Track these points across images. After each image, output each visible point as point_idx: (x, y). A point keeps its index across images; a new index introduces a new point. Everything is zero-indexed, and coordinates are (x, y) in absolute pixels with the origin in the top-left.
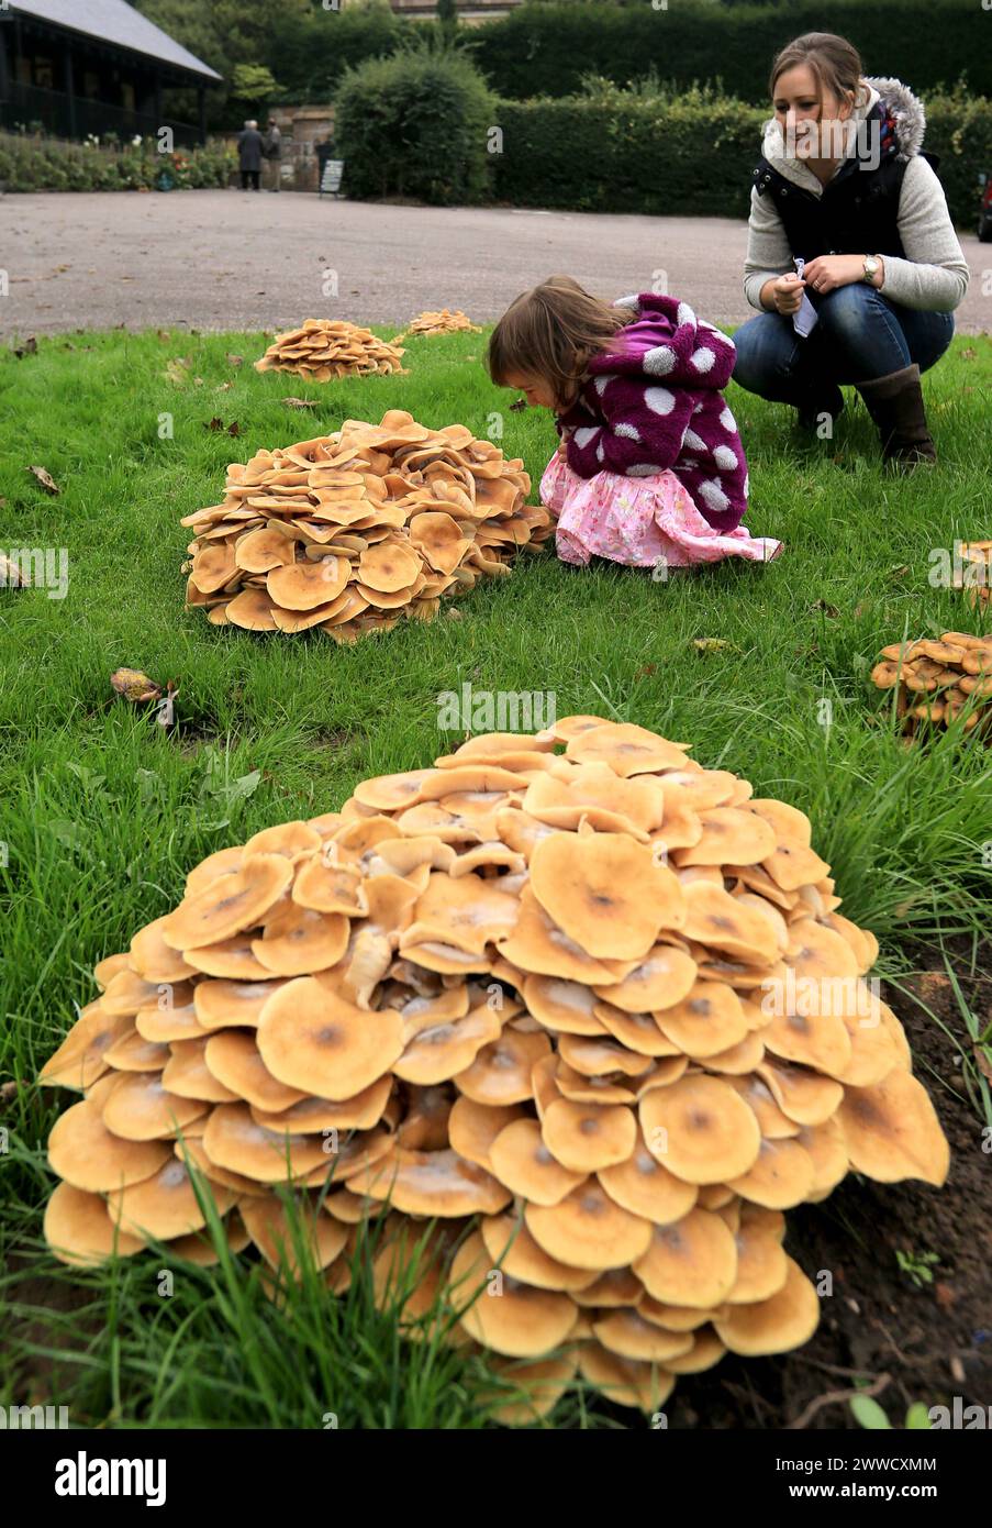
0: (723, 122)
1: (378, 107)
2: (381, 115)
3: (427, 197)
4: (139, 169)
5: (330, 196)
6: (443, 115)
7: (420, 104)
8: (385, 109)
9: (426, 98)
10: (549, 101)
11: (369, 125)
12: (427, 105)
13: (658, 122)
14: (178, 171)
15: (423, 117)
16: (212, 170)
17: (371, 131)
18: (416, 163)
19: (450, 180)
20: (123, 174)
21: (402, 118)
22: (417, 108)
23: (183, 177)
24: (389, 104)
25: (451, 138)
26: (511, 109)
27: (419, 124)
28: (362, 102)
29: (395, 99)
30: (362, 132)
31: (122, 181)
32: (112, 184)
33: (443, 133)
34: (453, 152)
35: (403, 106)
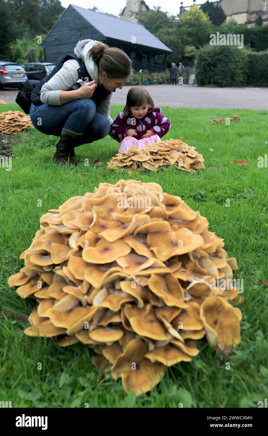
1: (205, 58)
2: (206, 60)
3: (219, 84)
4: (140, 79)
5: (191, 85)
6: (224, 59)
7: (218, 56)
8: (208, 58)
9: (219, 54)
11: (203, 63)
12: (220, 56)
14: (154, 79)
15: (219, 60)
16: (165, 79)
17: (204, 65)
18: (215, 74)
19: (225, 79)
20: (135, 80)
21: (212, 60)
22: (216, 57)
23: (154, 81)
24: (210, 57)
25: (226, 66)
27: (217, 62)
28: (202, 56)
29: (211, 55)
30: (201, 65)
31: (134, 83)
32: (131, 83)
33: (224, 65)
34: (227, 70)
35: (213, 57)
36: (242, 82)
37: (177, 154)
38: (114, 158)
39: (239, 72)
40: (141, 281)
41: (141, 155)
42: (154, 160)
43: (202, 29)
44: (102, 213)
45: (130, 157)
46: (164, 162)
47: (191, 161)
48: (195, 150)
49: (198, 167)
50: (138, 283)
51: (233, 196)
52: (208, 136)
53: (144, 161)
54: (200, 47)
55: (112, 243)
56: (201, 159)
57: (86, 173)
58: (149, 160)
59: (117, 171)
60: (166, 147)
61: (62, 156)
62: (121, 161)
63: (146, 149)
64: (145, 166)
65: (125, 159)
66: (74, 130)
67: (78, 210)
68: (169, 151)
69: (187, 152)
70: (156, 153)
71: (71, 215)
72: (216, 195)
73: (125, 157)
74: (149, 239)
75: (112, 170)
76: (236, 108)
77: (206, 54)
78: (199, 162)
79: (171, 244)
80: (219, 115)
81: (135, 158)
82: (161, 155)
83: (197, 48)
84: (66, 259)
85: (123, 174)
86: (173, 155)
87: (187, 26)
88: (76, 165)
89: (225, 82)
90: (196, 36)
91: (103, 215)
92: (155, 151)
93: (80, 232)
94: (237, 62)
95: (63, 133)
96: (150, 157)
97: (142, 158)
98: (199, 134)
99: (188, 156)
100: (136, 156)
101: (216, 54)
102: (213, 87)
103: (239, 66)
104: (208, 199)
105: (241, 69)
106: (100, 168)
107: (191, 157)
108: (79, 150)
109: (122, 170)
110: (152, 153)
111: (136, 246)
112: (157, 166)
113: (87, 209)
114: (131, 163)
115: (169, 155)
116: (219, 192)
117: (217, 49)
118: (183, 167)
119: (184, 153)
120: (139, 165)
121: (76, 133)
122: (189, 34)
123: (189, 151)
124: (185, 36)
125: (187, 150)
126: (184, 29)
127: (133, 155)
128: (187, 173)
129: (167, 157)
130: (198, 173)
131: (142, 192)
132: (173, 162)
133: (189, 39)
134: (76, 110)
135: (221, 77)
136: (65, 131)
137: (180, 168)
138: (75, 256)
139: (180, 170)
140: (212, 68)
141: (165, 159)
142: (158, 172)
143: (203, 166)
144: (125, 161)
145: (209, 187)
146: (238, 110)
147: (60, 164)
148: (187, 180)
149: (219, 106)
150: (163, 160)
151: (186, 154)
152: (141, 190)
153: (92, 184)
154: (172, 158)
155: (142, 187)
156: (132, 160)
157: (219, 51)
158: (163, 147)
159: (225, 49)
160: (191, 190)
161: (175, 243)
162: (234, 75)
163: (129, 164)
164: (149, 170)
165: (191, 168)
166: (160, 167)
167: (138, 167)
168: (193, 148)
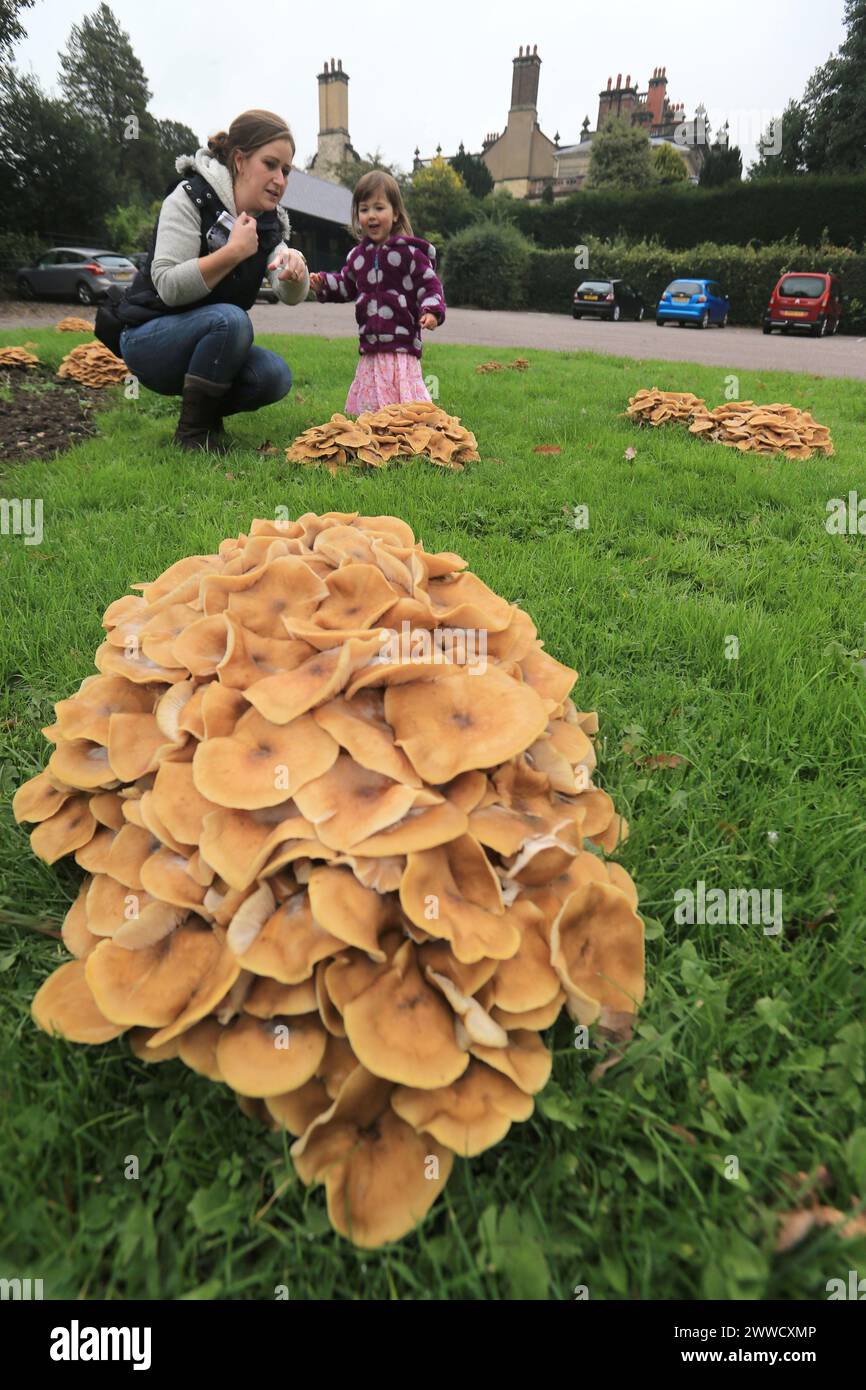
0: (654, 261)
1: (460, 255)
2: (461, 259)
6: (491, 259)
7: (481, 253)
8: (465, 257)
9: (483, 249)
10: (563, 250)
11: (455, 266)
12: (484, 253)
13: (617, 262)
15: (483, 260)
17: (457, 268)
18: (477, 286)
19: (493, 295)
21: (472, 261)
22: (478, 255)
24: (467, 253)
25: (495, 271)
26: (541, 256)
27: (480, 264)
29: (469, 250)
33: (491, 269)
34: (496, 280)
35: (472, 254)
36: (521, 302)
37: (426, 433)
38: (299, 439)
39: (516, 283)
40: (373, 874)
41: (355, 433)
42: (382, 444)
43: (452, 203)
44: (255, 615)
45: (331, 437)
46: (400, 449)
47: (455, 447)
48: (461, 424)
49: (467, 458)
50: (365, 883)
51: (541, 521)
52: (476, 396)
53: (361, 447)
54: (450, 234)
55: (282, 726)
56: (472, 443)
57: (243, 472)
58: (372, 443)
59: (307, 468)
60: (404, 417)
61: (192, 436)
62: (314, 446)
63: (366, 422)
64: (363, 456)
65: (322, 442)
66: (208, 376)
67: (189, 604)
68: (410, 425)
69: (445, 429)
70: (385, 430)
71: (171, 619)
72: (510, 521)
73: (323, 438)
74: (389, 706)
75: (297, 466)
76: (518, 346)
77: (459, 250)
78: (469, 448)
79: (453, 722)
80: (490, 356)
81: (341, 440)
82: (394, 434)
83: (446, 237)
84: (150, 769)
85: (319, 473)
86: (417, 433)
87: (427, 195)
88: (223, 454)
89: (492, 301)
90: (443, 215)
91: (257, 622)
92: (383, 425)
93: (192, 679)
94: (511, 266)
95: (187, 385)
96: (372, 437)
97: (355, 439)
98: (459, 392)
99: (447, 436)
100: (344, 435)
101: (478, 249)
102: (474, 309)
103: (517, 273)
104: (494, 528)
105: (520, 277)
106: (271, 462)
107: (452, 439)
108: (232, 422)
109: (317, 465)
110: (376, 430)
111: (353, 739)
112: (387, 456)
113: (211, 608)
114: (335, 450)
115: (410, 434)
116: (515, 515)
117: (479, 240)
118: (438, 459)
119: (439, 429)
120: (351, 453)
121: (214, 384)
122: (432, 211)
123: (450, 427)
124: (424, 215)
125: (445, 424)
126: (421, 200)
127: (339, 434)
128: (446, 471)
129: (407, 438)
130: (468, 471)
131: (363, 550)
132: (418, 448)
133: (431, 219)
134: (208, 330)
135: (487, 291)
136: (191, 380)
137: (433, 461)
138: (176, 761)
139: (433, 465)
140: (471, 274)
141: (403, 443)
142: (389, 469)
143: (475, 456)
144: (322, 446)
145: (492, 501)
146: (522, 350)
147: (188, 454)
148: (449, 487)
149: (485, 343)
150: (398, 445)
151: (443, 432)
152: (362, 542)
153: (255, 497)
154: (417, 440)
155: (361, 534)
156: (335, 445)
157: (482, 244)
158: (399, 417)
159: (492, 241)
160: (460, 510)
161: (464, 713)
162: (507, 288)
163: (330, 452)
164: (372, 466)
165: (453, 461)
166: (393, 458)
167: (350, 458)
168: (456, 419)
